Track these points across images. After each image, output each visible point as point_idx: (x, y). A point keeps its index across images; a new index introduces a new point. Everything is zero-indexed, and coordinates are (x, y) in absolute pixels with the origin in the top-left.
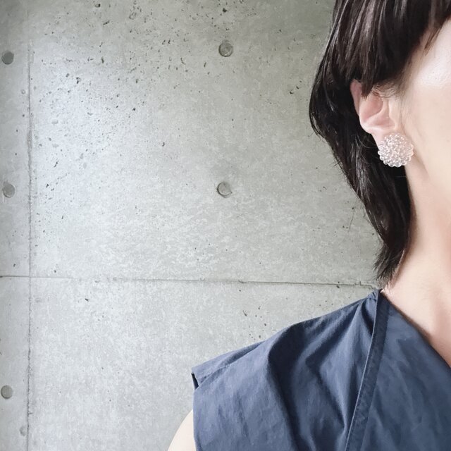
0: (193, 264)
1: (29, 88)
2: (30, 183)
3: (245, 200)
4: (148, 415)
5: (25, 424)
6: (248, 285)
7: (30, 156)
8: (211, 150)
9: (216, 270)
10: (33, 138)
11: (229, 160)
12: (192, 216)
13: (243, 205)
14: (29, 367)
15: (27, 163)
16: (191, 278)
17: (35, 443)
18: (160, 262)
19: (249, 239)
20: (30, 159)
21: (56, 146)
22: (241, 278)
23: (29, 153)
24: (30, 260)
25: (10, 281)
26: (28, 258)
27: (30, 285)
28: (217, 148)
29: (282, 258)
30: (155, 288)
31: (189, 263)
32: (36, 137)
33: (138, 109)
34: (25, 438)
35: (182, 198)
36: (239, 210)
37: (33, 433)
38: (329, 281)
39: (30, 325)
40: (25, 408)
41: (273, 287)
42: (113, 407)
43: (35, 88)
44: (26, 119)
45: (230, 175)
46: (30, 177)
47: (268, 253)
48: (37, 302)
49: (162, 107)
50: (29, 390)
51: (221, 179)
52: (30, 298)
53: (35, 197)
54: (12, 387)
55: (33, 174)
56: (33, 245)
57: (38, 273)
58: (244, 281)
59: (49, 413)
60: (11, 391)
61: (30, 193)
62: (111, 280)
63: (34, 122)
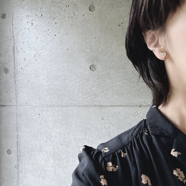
0: (81, 99)
1: (13, 28)
2: (15, 68)
3: (102, 72)
4: (65, 160)
5: (17, 164)
6: (103, 107)
7: (14, 56)
8: (87, 51)
9: (90, 101)
10: (15, 49)
11: (95, 55)
12: (80, 79)
13: (100, 74)
14: (18, 142)
15: (13, 59)
16: (80, 105)
17: (21, 172)
18: (68, 99)
19: (103, 88)
20: (14, 58)
21: (24, 52)
22: (101, 104)
23: (14, 55)
24: (16, 99)
25: (9, 108)
26: (15, 98)
27: (17, 109)
28: (89, 50)
29: (117, 96)
30: (66, 109)
31: (79, 99)
32: (16, 49)
33: (57, 35)
34: (17, 170)
35: (76, 72)
36: (99, 76)
37: (20, 167)
38: (136, 104)
39: (17, 125)
40: (17, 158)
41: (113, 107)
42: (51, 157)
43: (15, 28)
44: (12, 41)
45: (95, 62)
46: (15, 65)
47: (111, 93)
48: (20, 116)
49: (66, 34)
50: (18, 151)
51: (92, 63)
52: (17, 114)
53: (17, 73)
54: (11, 150)
55: (16, 64)
56: (17, 93)
57: (19, 104)
59: (26, 160)
60: (11, 151)
61: (15, 71)
62: (48, 106)
63: (15, 42)
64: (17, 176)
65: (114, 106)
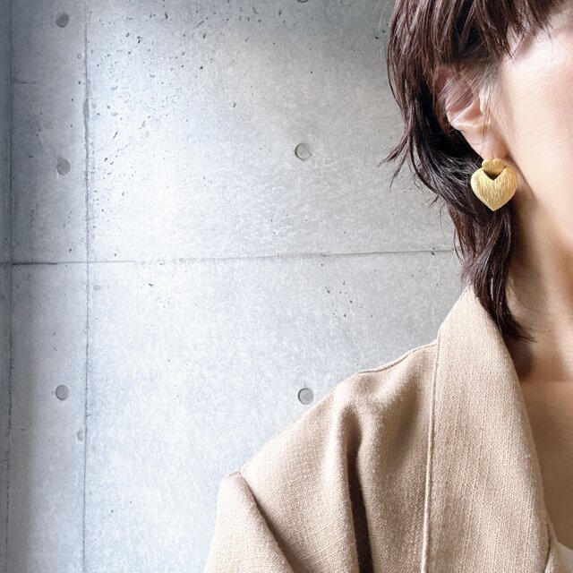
0: (269, 238)
1: (86, 52)
2: (87, 157)
3: (327, 163)
4: (221, 410)
5: (83, 427)
6: (331, 259)
7: (86, 127)
8: (287, 108)
9: (294, 243)
10: (90, 107)
11: (308, 118)
12: (267, 185)
13: (324, 168)
14: (87, 363)
15: (84, 136)
16: (267, 255)
17: (94, 448)
18: (232, 238)
19: (331, 206)
20: (87, 131)
21: (115, 114)
22: (324, 251)
23: (86, 123)
24: (87, 244)
25: (66, 268)
26: (86, 241)
27: (88, 272)
28: (295, 106)
29: (369, 226)
30: (226, 267)
31: (265, 237)
32: (94, 106)
33: (206, 67)
34: (82, 443)
35: (256, 165)
36: (320, 175)
37: (92, 436)
38: (421, 247)
39: (88, 316)
40: (83, 410)
41: (358, 259)
42: (181, 403)
43: (92, 51)
44: (83, 87)
45: (309, 135)
46: (87, 150)
47: (353, 220)
48: (96, 290)
49: (233, 63)
50: (87, 389)
51: (299, 140)
52: (87, 286)
53: (93, 173)
54: (69, 387)
55: (90, 147)
56: (91, 225)
57: (96, 258)
58: (327, 254)
59: (109, 414)
60: (68, 391)
61: (87, 168)
62: (178, 261)
63: (91, 89)
64: (81, 460)
65: (360, 255)
